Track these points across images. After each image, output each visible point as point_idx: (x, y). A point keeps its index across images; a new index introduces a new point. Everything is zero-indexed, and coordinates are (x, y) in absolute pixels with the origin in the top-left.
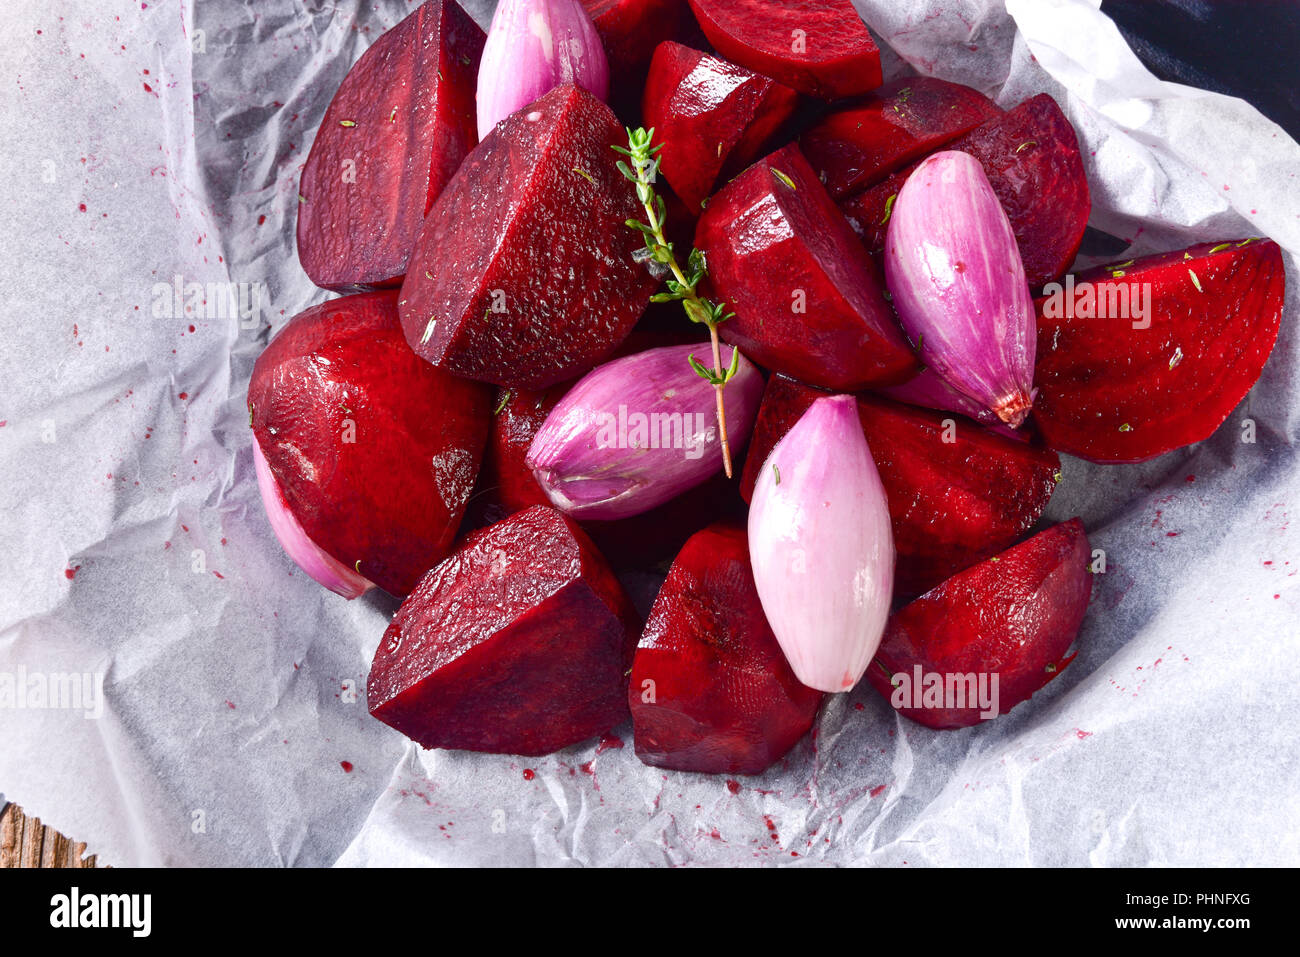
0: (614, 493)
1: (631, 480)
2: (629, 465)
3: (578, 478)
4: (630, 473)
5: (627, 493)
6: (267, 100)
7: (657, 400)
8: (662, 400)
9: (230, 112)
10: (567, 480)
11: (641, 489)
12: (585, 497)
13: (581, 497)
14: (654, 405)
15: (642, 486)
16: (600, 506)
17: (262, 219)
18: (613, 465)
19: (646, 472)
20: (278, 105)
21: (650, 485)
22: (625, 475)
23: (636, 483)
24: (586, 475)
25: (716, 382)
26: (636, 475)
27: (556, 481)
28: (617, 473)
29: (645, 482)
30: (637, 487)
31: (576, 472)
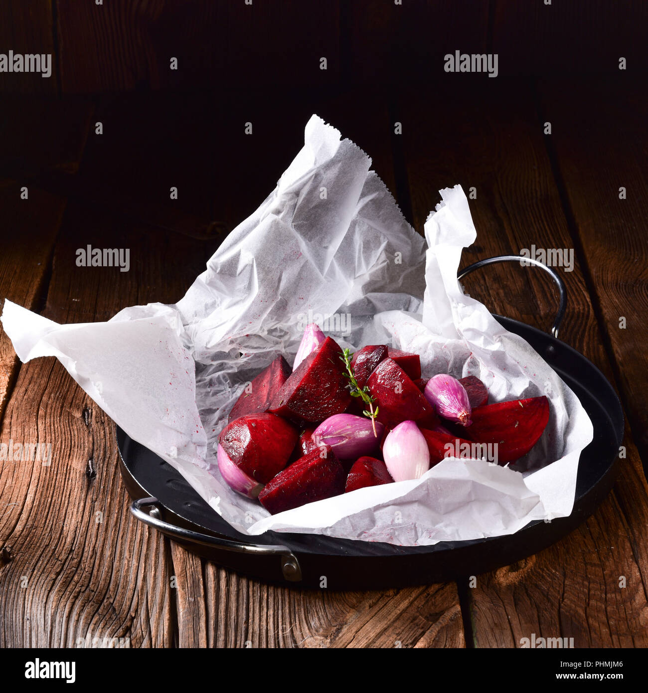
0: (340, 442)
1: (345, 437)
2: (345, 431)
3: (329, 437)
4: (346, 433)
5: (344, 442)
6: (214, 408)
9: (203, 408)
10: (325, 437)
11: (349, 440)
16: (335, 447)
17: (214, 430)
18: (340, 431)
19: (351, 434)
20: (218, 409)
22: (343, 435)
24: (332, 435)
25: (371, 415)
26: (347, 435)
27: (322, 438)
28: (341, 434)
29: (350, 438)
30: (347, 439)
31: (328, 434)
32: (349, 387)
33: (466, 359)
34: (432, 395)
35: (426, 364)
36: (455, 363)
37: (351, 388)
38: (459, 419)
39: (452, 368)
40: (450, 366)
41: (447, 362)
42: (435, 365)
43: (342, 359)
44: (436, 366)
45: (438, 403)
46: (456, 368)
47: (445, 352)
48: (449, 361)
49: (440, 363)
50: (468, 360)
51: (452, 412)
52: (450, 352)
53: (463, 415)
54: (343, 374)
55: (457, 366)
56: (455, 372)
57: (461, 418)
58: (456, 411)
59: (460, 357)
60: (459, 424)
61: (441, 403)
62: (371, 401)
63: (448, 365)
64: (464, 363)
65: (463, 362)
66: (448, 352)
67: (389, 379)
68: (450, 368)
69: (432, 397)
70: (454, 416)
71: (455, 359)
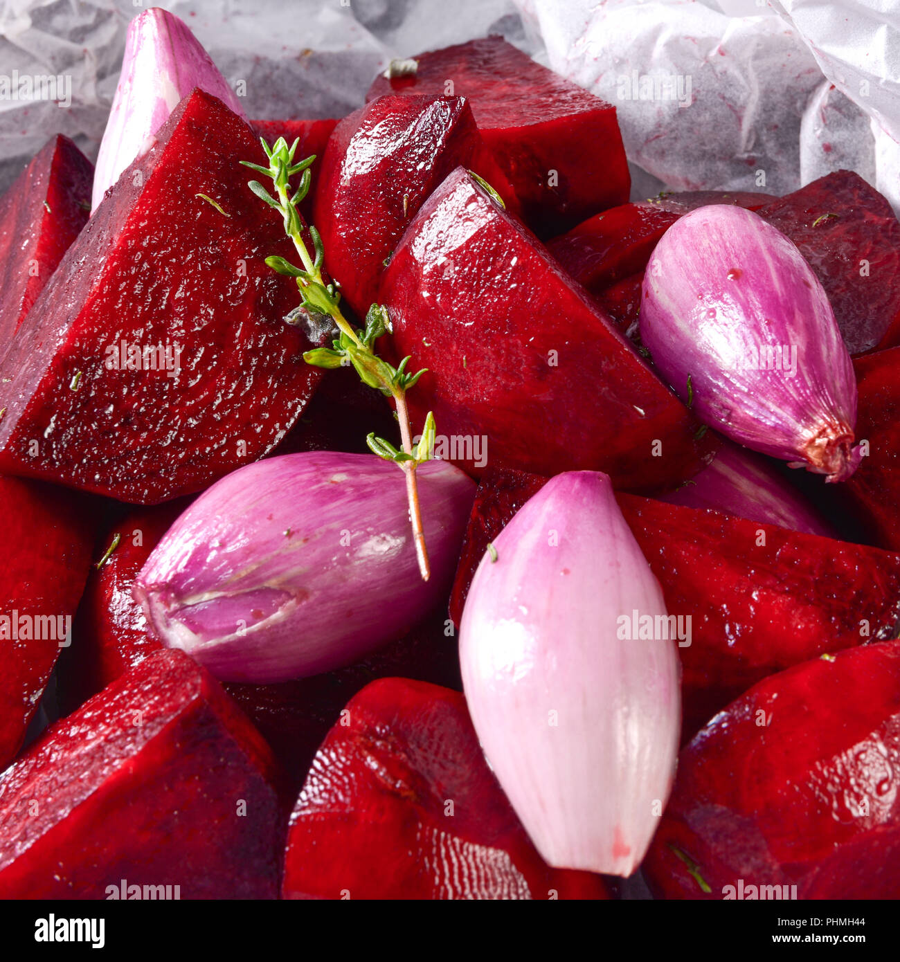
0: (258, 616)
1: (282, 593)
2: (277, 564)
3: (207, 596)
4: (281, 579)
5: (278, 615)
7: (319, 482)
8: (325, 483)
10: (190, 602)
11: (299, 606)
12: (217, 626)
13: (210, 627)
14: (314, 487)
15: (299, 602)
18: (254, 567)
19: (305, 576)
21: (311, 599)
22: (273, 583)
23: (290, 597)
24: (218, 589)
25: (403, 458)
26: (290, 581)
27: (174, 606)
28: (261, 581)
29: (303, 595)
30: (291, 603)
31: (201, 587)
32: (302, 320)
33: (811, 91)
34: (674, 330)
35: (650, 126)
36: (767, 108)
37: (311, 323)
38: (803, 454)
39: (755, 130)
40: (747, 124)
41: (736, 113)
42: (684, 124)
43: (260, 192)
44: (690, 130)
45: (701, 372)
46: (776, 127)
47: (724, 73)
48: (743, 107)
49: (707, 117)
50: (821, 98)
51: (771, 421)
52: (743, 71)
53: (822, 441)
54: (269, 261)
55: (776, 119)
56: (771, 144)
57: (812, 454)
58: (787, 416)
59: (787, 82)
60: (803, 469)
61: (718, 373)
62: (401, 385)
63: (740, 119)
64: (805, 107)
65: (799, 104)
66: (734, 71)
67: (470, 288)
68: (750, 132)
69: (673, 338)
70: (780, 440)
71: (767, 93)
